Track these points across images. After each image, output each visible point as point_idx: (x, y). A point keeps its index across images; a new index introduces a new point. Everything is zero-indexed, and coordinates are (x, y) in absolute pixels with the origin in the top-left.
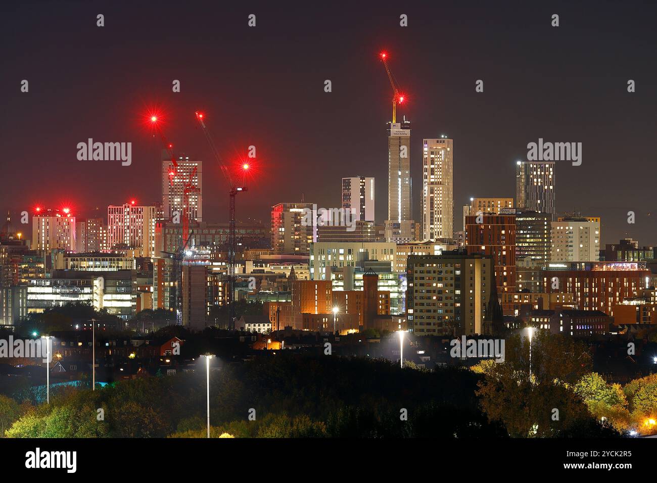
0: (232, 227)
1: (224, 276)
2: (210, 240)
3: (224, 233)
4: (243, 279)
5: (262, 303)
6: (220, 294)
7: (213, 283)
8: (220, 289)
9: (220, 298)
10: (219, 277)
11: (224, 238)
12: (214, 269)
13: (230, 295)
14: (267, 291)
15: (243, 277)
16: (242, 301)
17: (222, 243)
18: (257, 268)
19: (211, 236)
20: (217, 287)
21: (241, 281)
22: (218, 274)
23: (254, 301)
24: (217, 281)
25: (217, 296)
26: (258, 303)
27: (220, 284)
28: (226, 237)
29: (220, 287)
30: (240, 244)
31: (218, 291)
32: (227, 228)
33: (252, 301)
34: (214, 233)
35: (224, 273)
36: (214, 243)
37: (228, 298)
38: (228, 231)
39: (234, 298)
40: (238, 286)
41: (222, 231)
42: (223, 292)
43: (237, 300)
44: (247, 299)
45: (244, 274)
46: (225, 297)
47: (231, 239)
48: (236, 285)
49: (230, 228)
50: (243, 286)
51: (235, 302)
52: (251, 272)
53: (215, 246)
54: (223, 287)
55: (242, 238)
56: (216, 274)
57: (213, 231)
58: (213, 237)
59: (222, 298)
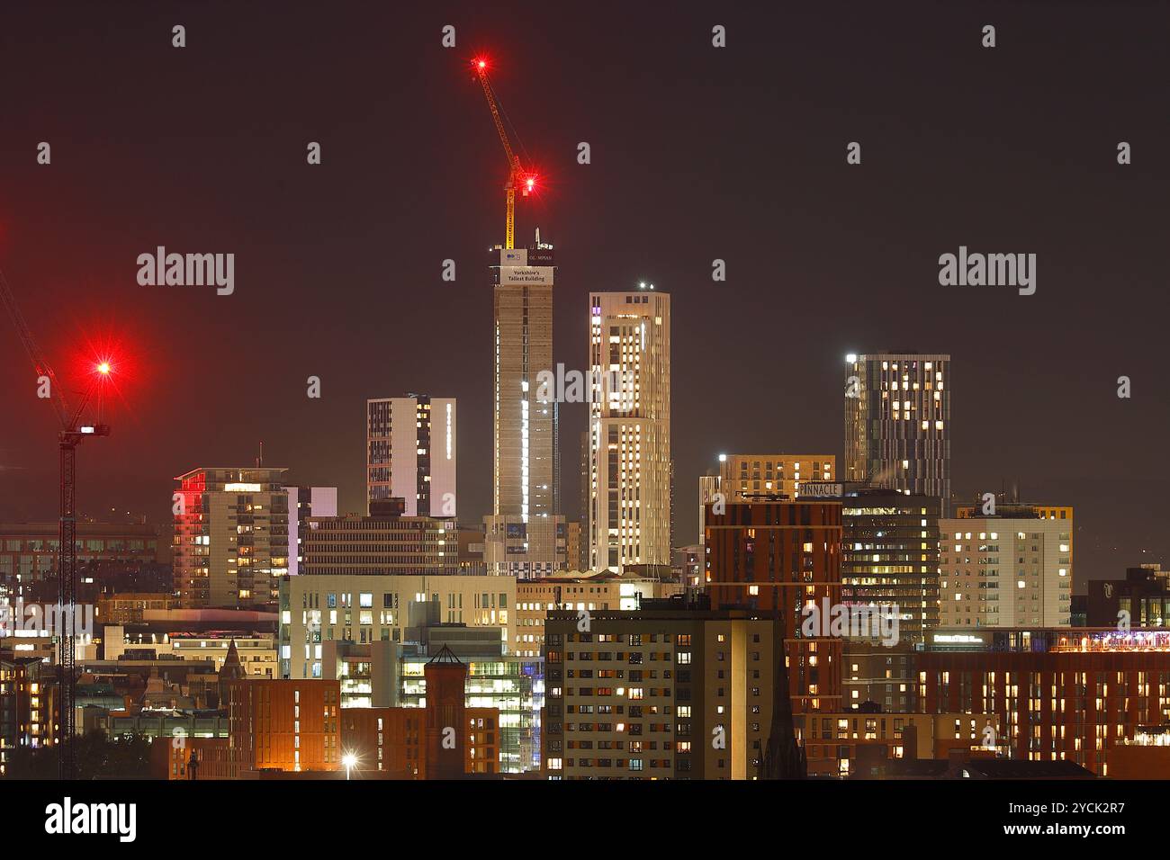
0: (68, 533)
1: (46, 667)
2: (8, 570)
3: (46, 549)
4: (97, 675)
5: (150, 740)
6: (34, 716)
7: (15, 687)
8: (35, 702)
9: (35, 727)
10: (31, 669)
11: (45, 564)
12: (19, 647)
13: (61, 720)
14: (164, 709)
15: (96, 669)
16: (95, 735)
17: (39, 577)
18: (135, 646)
19: (8, 559)
20: (27, 696)
21: (91, 682)
22: (29, 660)
23: (128, 735)
24: (26, 681)
25: (29, 722)
26: (138, 741)
27: (34, 688)
28: (52, 561)
29: (35, 696)
30: (89, 580)
31: (28, 709)
32: (52, 535)
33: (121, 736)
34: (18, 549)
35: (46, 660)
36: (19, 576)
37: (57, 727)
38: (56, 543)
39: (73, 727)
40: (84, 696)
41: (38, 543)
42: (43, 711)
43: (81, 732)
44: (107, 731)
45: (100, 663)
46: (47, 723)
47: (63, 565)
48: (79, 693)
49: (62, 535)
50: (96, 696)
51: (74, 738)
52: (120, 658)
53: (21, 584)
54: (42, 696)
55: (93, 563)
56: (23, 661)
57: (16, 545)
58: (16, 561)
59: (40, 728)
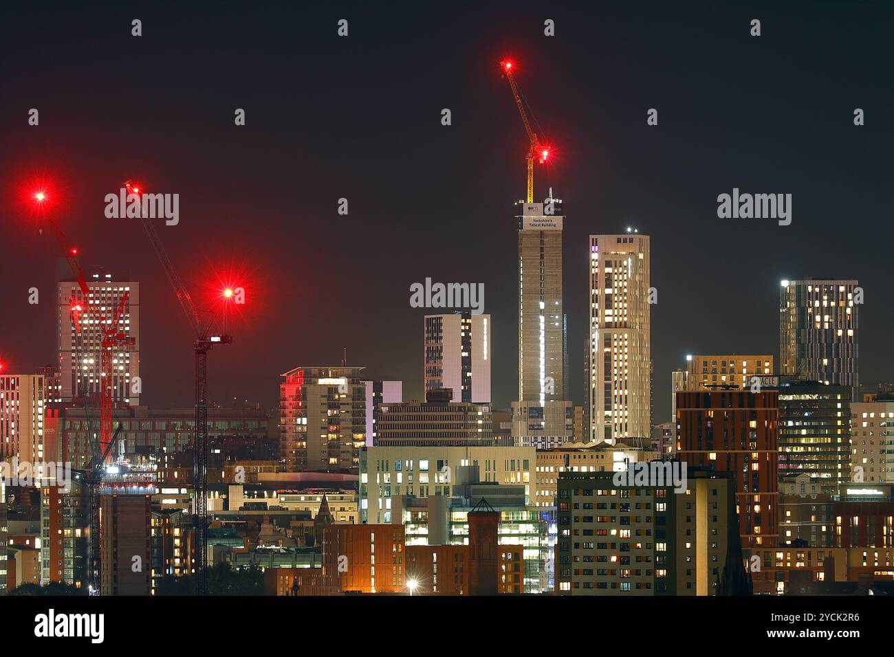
0: (201, 417)
1: (186, 516)
2: (157, 444)
3: (185, 428)
4: (223, 522)
5: (263, 570)
6: (177, 552)
7: (162, 531)
8: (177, 542)
9: (177, 561)
10: (174, 517)
11: (184, 439)
12: (165, 501)
13: (196, 555)
14: (273, 547)
15: (222, 517)
16: (222, 567)
17: (180, 449)
18: (251, 500)
19: (157, 435)
20: (171, 537)
21: (219, 527)
22: (173, 511)
23: (247, 567)
24: (171, 527)
25: (172, 557)
26: (254, 570)
27: (177, 532)
28: (189, 437)
29: (177, 537)
30: (217, 451)
31: (171, 547)
32: (189, 417)
33: (241, 567)
34: (164, 428)
35: (185, 511)
36: (165, 449)
37: (193, 561)
38: (192, 424)
39: (205, 560)
40: (214, 537)
41: (179, 424)
42: (183, 549)
43: (211, 564)
44: (231, 564)
45: (226, 513)
46: (186, 558)
47: (197, 440)
48: (209, 535)
49: (197, 418)
50: (223, 537)
51: (206, 569)
52: (241, 509)
53: (166, 454)
54: (183, 538)
55: (220, 439)
56: (168, 512)
57: (162, 425)
58: (163, 437)
59: (181, 561)
